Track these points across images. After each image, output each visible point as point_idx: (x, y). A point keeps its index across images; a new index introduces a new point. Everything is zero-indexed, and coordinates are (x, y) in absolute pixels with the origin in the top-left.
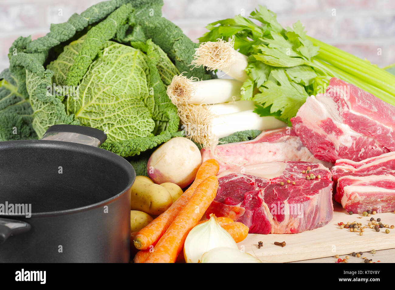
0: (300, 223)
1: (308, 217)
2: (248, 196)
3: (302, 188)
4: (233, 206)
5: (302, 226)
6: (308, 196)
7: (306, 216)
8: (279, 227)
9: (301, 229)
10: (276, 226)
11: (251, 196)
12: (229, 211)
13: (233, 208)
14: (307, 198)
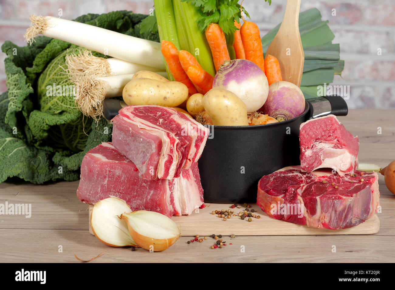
0: (331, 219)
1: (339, 214)
2: (291, 189)
3: (341, 189)
4: (275, 197)
5: (333, 222)
6: (341, 196)
7: (337, 213)
8: (312, 220)
9: (333, 225)
10: (309, 219)
11: (293, 190)
12: (272, 201)
13: (275, 198)
14: (339, 197)
